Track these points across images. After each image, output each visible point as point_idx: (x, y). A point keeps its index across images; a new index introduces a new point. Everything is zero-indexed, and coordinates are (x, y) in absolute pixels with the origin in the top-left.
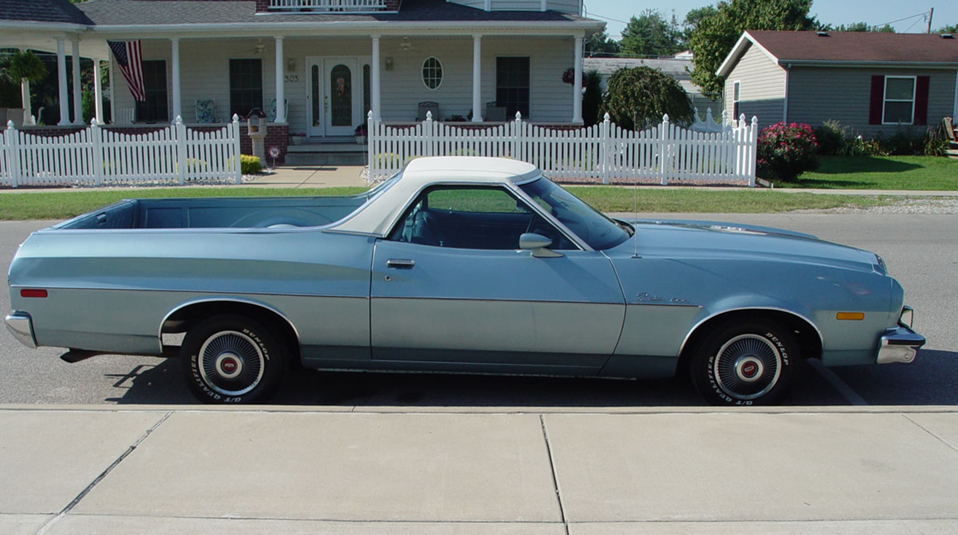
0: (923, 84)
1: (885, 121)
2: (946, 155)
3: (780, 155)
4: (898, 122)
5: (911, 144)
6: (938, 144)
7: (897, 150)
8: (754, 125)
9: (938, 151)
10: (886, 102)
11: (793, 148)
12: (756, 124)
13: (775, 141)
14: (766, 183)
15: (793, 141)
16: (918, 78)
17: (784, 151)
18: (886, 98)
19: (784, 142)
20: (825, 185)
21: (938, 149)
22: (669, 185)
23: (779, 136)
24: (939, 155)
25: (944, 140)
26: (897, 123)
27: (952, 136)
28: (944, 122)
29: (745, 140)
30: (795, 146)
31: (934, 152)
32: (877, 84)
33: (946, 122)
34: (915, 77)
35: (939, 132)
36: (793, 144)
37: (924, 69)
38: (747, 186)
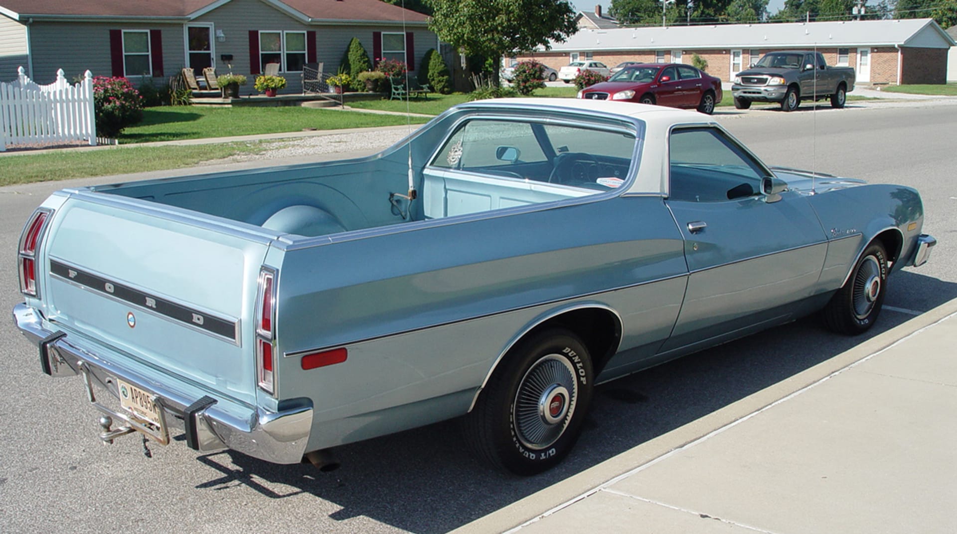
0: (156, 36)
1: (127, 75)
2: (190, 104)
3: (111, 110)
4: (142, 74)
5: (158, 95)
6: (182, 94)
7: (146, 102)
8: (89, 80)
9: (184, 101)
10: (126, 56)
11: (124, 102)
12: (90, 78)
13: (102, 96)
14: (107, 141)
15: (123, 94)
16: (151, 31)
17: (115, 106)
18: (125, 52)
19: (113, 96)
20: (163, 137)
21: (183, 98)
22: (8, 150)
23: (106, 91)
24: (185, 104)
25: (186, 89)
26: (141, 76)
27: (194, 85)
28: (184, 72)
29: (70, 97)
30: (125, 100)
31: (180, 101)
32: (115, 37)
33: (186, 73)
34: (148, 31)
35: (181, 82)
36: (123, 98)
37: (155, 23)
38: (89, 145)
